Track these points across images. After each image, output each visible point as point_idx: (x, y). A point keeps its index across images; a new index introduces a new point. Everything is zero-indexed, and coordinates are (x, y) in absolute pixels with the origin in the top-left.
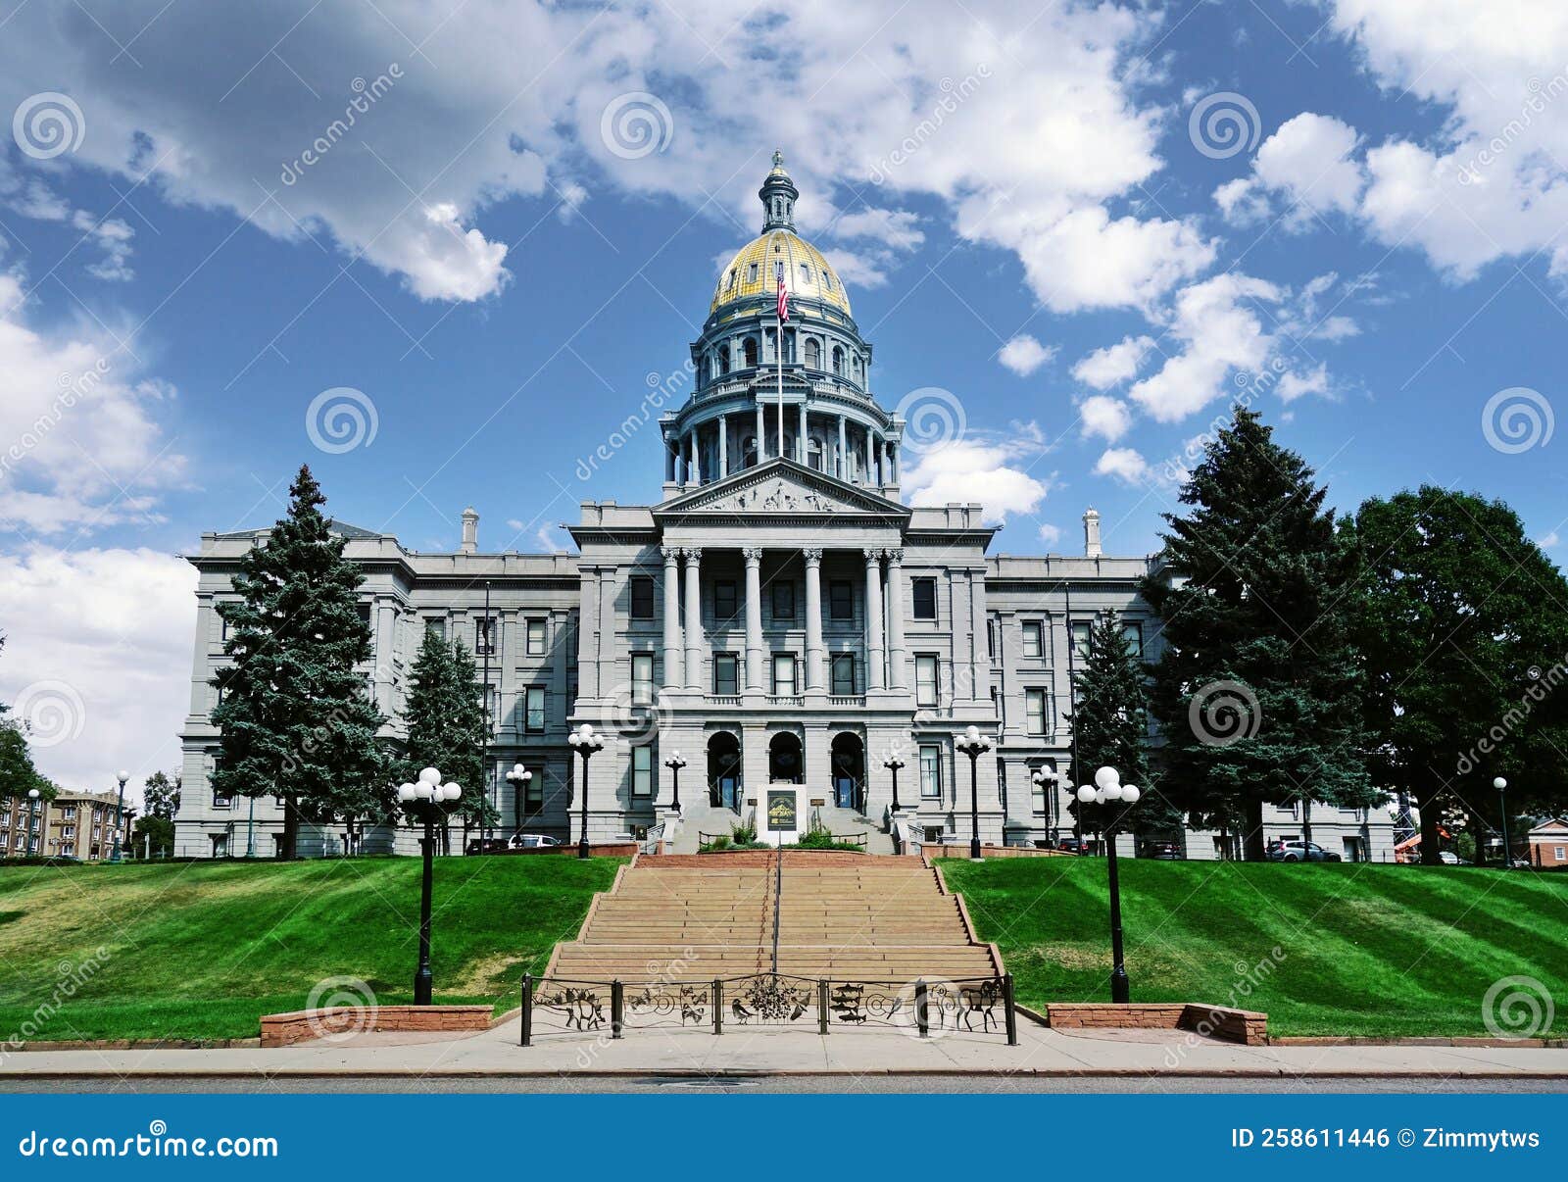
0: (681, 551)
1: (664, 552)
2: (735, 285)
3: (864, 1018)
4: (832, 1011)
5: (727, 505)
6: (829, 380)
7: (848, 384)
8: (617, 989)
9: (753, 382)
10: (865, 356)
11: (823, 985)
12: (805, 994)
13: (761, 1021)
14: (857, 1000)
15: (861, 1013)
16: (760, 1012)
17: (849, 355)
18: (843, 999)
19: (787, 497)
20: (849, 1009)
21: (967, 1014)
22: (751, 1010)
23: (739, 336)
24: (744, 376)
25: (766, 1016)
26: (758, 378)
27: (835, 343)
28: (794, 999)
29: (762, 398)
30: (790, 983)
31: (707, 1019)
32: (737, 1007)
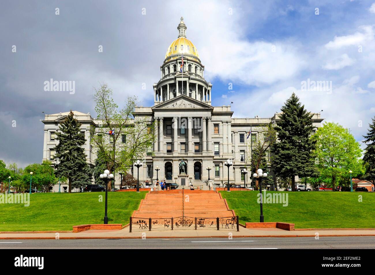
0: (159, 118)
1: (154, 118)
2: (171, 51)
3: (205, 226)
4: (198, 225)
5: (170, 106)
6: (194, 75)
7: (199, 76)
8: (150, 220)
9: (176, 75)
10: (203, 68)
11: (196, 219)
12: (192, 221)
13: (182, 227)
14: (203, 222)
15: (204, 225)
16: (182, 225)
17: (199, 68)
18: (200, 222)
19: (184, 104)
20: (202, 224)
21: (228, 225)
22: (180, 224)
23: (172, 64)
24: (173, 74)
25: (183, 226)
26: (177, 74)
27: (195, 66)
28: (189, 222)
29: (178, 79)
30: (189, 218)
31: (170, 227)
32: (177, 224)
